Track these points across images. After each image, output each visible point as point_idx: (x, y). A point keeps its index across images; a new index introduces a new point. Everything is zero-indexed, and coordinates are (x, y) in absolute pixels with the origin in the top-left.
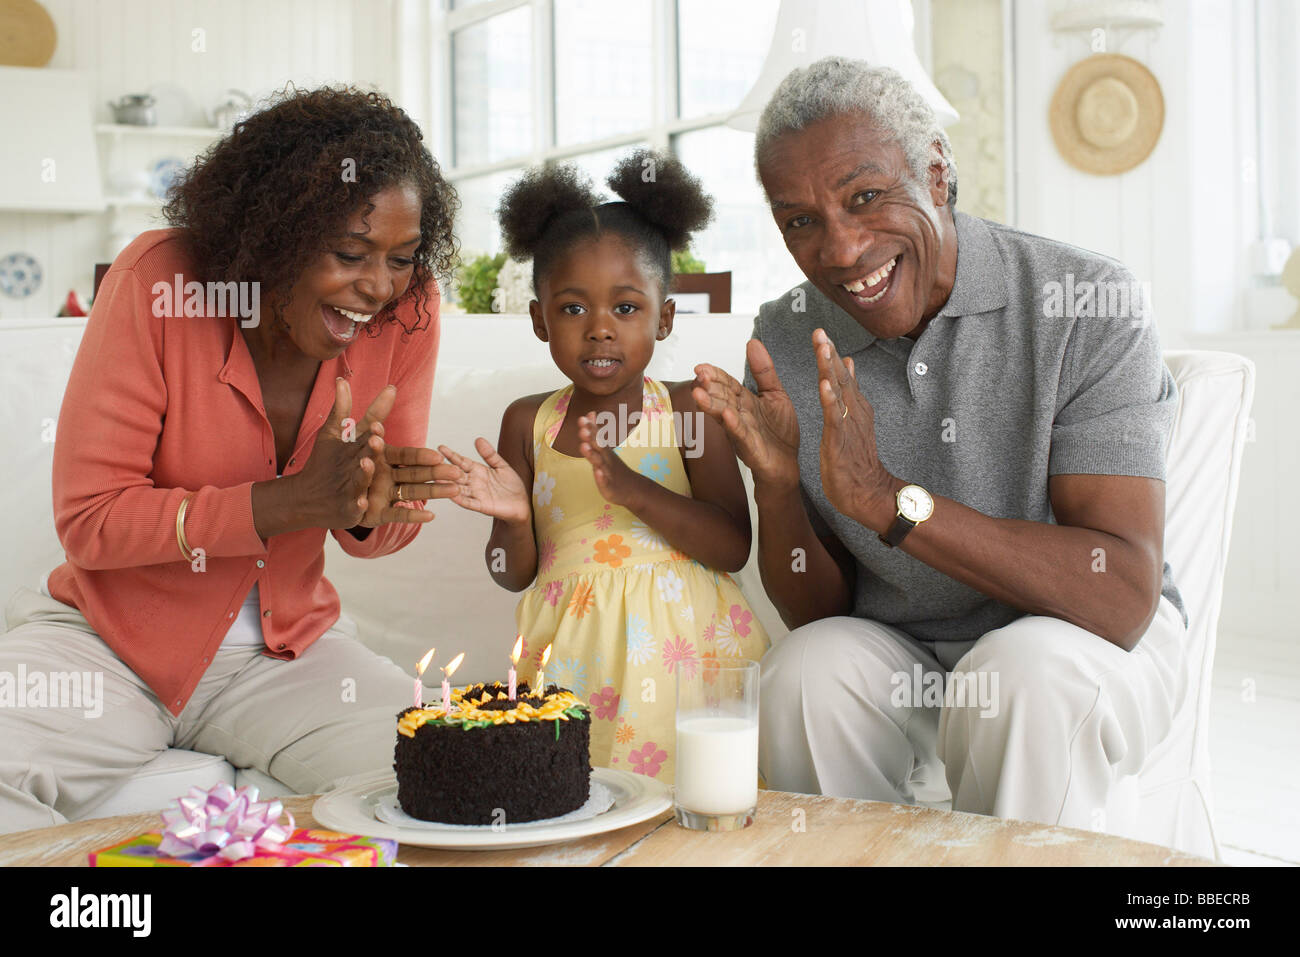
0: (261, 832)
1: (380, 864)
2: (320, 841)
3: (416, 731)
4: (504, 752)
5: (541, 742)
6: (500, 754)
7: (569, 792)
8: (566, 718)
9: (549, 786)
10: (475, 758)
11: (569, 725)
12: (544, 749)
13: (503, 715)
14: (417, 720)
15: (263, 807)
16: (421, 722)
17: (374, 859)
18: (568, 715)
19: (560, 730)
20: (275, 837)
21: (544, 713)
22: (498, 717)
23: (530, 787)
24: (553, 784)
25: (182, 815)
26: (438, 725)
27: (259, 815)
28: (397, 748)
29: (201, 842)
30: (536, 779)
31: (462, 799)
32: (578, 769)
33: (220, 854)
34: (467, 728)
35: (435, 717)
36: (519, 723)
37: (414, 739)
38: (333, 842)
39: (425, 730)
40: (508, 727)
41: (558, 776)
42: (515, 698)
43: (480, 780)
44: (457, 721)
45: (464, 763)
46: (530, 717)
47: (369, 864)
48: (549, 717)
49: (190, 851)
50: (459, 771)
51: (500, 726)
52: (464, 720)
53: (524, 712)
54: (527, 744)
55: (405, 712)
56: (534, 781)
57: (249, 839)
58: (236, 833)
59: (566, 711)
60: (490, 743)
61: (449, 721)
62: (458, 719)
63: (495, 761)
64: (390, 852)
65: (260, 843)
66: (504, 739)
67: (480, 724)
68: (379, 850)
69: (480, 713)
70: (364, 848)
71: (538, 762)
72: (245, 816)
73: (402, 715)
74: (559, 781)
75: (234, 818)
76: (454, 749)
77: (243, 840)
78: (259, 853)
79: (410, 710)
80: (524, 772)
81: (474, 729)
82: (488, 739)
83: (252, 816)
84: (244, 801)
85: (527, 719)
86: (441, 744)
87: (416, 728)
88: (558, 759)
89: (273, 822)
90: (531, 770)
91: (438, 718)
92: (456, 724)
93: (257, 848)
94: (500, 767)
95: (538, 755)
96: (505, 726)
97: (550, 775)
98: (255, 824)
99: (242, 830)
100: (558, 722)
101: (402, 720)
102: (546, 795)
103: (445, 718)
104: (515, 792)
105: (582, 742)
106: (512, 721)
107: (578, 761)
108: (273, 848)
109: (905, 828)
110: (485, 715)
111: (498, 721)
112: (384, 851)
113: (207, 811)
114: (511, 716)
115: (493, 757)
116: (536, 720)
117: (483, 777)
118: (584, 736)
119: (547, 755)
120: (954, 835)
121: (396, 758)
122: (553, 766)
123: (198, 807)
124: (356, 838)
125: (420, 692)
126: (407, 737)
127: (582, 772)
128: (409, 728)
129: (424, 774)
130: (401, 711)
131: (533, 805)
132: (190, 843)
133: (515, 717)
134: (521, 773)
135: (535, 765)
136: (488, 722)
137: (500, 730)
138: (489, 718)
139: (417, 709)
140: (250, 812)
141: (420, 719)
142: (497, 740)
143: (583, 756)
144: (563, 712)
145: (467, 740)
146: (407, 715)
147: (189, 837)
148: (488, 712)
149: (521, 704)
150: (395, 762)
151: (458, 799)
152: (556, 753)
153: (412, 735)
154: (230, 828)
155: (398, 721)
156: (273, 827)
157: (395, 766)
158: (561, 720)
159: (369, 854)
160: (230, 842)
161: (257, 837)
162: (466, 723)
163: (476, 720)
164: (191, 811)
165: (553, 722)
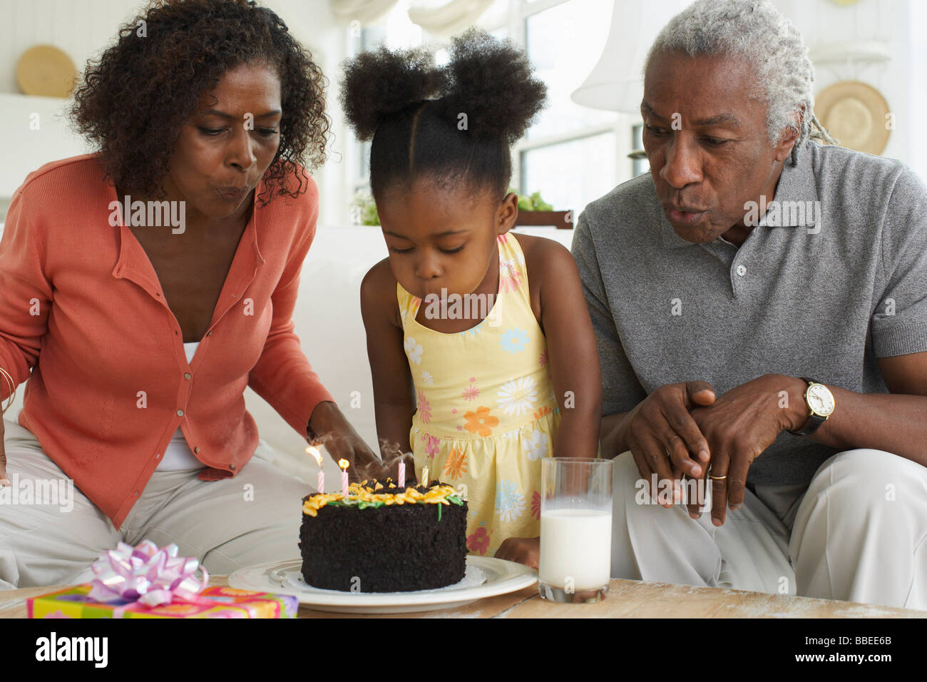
0: (178, 581)
1: (282, 616)
2: (231, 596)
3: (318, 511)
4: (393, 529)
5: (425, 521)
6: (390, 530)
7: (448, 567)
8: (448, 503)
9: (431, 560)
10: (368, 534)
11: (450, 510)
12: (428, 528)
13: (393, 498)
14: (319, 502)
15: (181, 561)
16: (323, 503)
17: (278, 610)
18: (449, 501)
19: (442, 513)
20: (190, 588)
21: (428, 497)
22: (388, 500)
23: (416, 560)
24: (435, 559)
25: (109, 566)
26: (337, 506)
27: (177, 567)
28: (302, 528)
29: (125, 588)
30: (421, 553)
31: (356, 569)
32: (457, 548)
33: (141, 600)
34: (362, 508)
35: (335, 499)
36: (407, 504)
37: (316, 517)
38: (242, 597)
39: (326, 510)
40: (397, 508)
41: (440, 553)
42: (403, 485)
43: (373, 553)
44: (353, 502)
45: (359, 539)
46: (416, 500)
47: (272, 616)
48: (433, 501)
49: (115, 597)
50: (354, 544)
51: (390, 506)
52: (360, 501)
53: (412, 496)
54: (413, 523)
55: (309, 496)
56: (418, 555)
57: (167, 587)
58: (156, 582)
59: (448, 498)
60: (381, 521)
61: (347, 503)
62: (354, 500)
63: (386, 536)
64: (292, 607)
65: (177, 592)
66: (393, 518)
67: (373, 505)
68: (282, 604)
69: (374, 497)
70: (269, 601)
71: (422, 539)
72: (165, 568)
73: (307, 499)
74: (440, 557)
75: (154, 569)
76: (350, 525)
77: (161, 588)
78: (176, 601)
79: (313, 495)
80: (410, 548)
81: (368, 508)
82: (380, 517)
83: (171, 568)
84: (164, 555)
85: (414, 501)
86: (340, 521)
87: (318, 508)
88: (439, 537)
89: (189, 575)
90: (416, 545)
91: (337, 501)
92: (352, 505)
93: (175, 596)
94: (390, 542)
95: (422, 533)
96: (395, 507)
97: (432, 550)
98: (174, 575)
99: (161, 579)
100: (440, 505)
101: (306, 502)
102: (428, 568)
103: (344, 500)
104: (402, 564)
105: (460, 525)
106: (401, 502)
107: (456, 542)
108: (188, 597)
109: (738, 604)
110: (378, 498)
111: (389, 502)
112: (286, 605)
113: (131, 563)
114: (400, 499)
115: (383, 533)
116: (422, 502)
117: (375, 551)
118: (462, 520)
119: (430, 534)
120: (781, 610)
121: (300, 537)
122: (436, 543)
123: (124, 560)
124: (262, 594)
125: (323, 482)
126: (310, 517)
127: (460, 551)
128: (312, 508)
129: (324, 549)
130: (306, 495)
131: (417, 577)
132: (114, 590)
133: (403, 499)
134: (408, 548)
135: (420, 541)
136: (380, 503)
137: (390, 510)
138: (381, 500)
139: (320, 494)
140: (169, 564)
141: (322, 501)
142: (387, 519)
143: (461, 537)
144: (445, 498)
145: (362, 518)
146: (311, 498)
147: (115, 585)
148: (382, 496)
149: (409, 489)
150: (300, 541)
151: (353, 570)
152: (438, 532)
153: (314, 514)
154: (151, 577)
155: (304, 504)
156: (188, 579)
157: (299, 544)
158: (443, 505)
159: (273, 605)
160: (149, 590)
161: (173, 587)
162: (361, 504)
163: (370, 501)
164: (118, 563)
165: (436, 505)
